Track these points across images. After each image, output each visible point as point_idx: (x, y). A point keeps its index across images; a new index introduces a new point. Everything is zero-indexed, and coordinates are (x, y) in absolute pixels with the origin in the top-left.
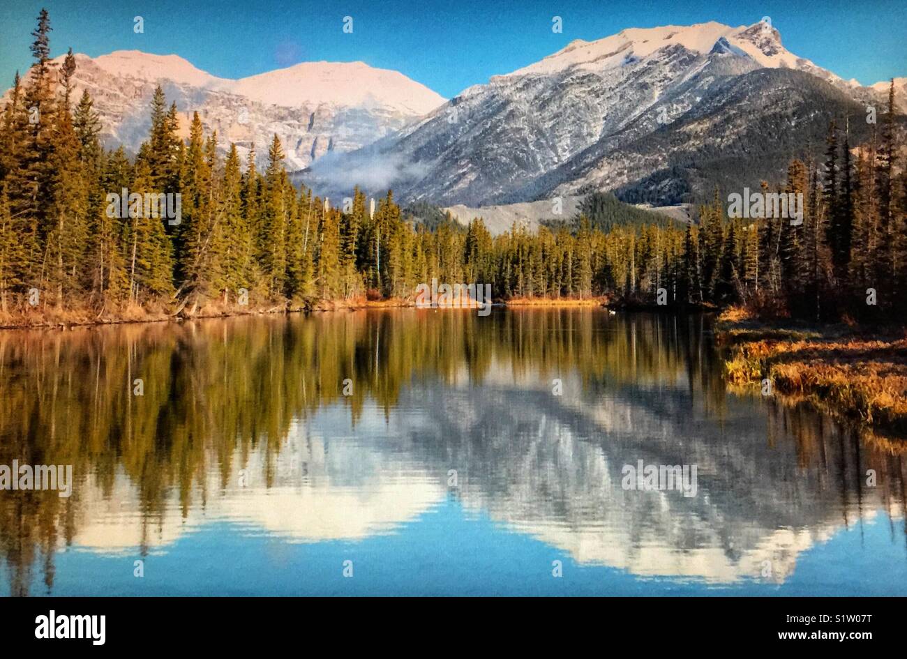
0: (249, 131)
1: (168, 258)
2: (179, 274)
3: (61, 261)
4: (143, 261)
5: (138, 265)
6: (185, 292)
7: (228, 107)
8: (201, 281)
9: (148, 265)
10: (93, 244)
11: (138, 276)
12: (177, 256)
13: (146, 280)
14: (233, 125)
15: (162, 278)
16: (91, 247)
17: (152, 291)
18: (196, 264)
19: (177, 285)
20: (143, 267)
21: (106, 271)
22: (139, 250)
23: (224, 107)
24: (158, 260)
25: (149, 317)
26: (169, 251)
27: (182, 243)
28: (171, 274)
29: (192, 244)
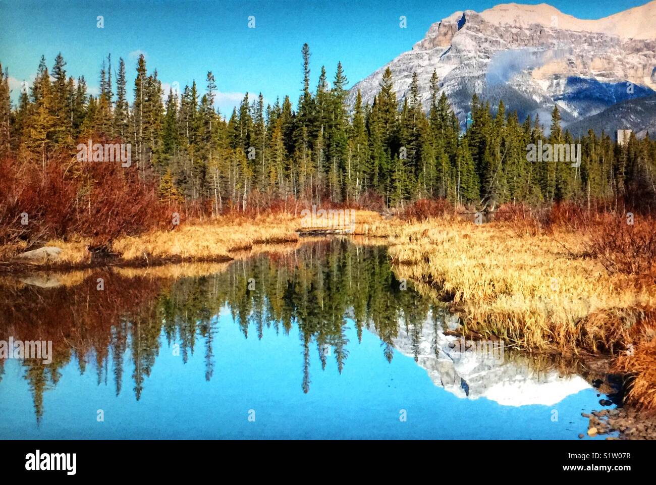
0: (609, 63)
1: (477, 184)
2: (483, 192)
3: (425, 186)
4: (463, 185)
5: (461, 187)
6: (486, 200)
7: (590, 45)
8: (493, 194)
9: (466, 187)
10: (440, 178)
11: (461, 192)
12: (481, 182)
13: (466, 194)
14: (594, 59)
15: (474, 193)
16: (438, 179)
17: (468, 200)
18: (490, 186)
19: (482, 196)
20: (464, 188)
21: (446, 190)
22: (461, 180)
23: (587, 44)
24: (471, 185)
25: (467, 211)
26: (477, 179)
27: (484, 176)
28: (479, 191)
29: (488, 176)
